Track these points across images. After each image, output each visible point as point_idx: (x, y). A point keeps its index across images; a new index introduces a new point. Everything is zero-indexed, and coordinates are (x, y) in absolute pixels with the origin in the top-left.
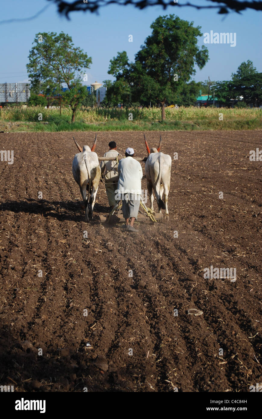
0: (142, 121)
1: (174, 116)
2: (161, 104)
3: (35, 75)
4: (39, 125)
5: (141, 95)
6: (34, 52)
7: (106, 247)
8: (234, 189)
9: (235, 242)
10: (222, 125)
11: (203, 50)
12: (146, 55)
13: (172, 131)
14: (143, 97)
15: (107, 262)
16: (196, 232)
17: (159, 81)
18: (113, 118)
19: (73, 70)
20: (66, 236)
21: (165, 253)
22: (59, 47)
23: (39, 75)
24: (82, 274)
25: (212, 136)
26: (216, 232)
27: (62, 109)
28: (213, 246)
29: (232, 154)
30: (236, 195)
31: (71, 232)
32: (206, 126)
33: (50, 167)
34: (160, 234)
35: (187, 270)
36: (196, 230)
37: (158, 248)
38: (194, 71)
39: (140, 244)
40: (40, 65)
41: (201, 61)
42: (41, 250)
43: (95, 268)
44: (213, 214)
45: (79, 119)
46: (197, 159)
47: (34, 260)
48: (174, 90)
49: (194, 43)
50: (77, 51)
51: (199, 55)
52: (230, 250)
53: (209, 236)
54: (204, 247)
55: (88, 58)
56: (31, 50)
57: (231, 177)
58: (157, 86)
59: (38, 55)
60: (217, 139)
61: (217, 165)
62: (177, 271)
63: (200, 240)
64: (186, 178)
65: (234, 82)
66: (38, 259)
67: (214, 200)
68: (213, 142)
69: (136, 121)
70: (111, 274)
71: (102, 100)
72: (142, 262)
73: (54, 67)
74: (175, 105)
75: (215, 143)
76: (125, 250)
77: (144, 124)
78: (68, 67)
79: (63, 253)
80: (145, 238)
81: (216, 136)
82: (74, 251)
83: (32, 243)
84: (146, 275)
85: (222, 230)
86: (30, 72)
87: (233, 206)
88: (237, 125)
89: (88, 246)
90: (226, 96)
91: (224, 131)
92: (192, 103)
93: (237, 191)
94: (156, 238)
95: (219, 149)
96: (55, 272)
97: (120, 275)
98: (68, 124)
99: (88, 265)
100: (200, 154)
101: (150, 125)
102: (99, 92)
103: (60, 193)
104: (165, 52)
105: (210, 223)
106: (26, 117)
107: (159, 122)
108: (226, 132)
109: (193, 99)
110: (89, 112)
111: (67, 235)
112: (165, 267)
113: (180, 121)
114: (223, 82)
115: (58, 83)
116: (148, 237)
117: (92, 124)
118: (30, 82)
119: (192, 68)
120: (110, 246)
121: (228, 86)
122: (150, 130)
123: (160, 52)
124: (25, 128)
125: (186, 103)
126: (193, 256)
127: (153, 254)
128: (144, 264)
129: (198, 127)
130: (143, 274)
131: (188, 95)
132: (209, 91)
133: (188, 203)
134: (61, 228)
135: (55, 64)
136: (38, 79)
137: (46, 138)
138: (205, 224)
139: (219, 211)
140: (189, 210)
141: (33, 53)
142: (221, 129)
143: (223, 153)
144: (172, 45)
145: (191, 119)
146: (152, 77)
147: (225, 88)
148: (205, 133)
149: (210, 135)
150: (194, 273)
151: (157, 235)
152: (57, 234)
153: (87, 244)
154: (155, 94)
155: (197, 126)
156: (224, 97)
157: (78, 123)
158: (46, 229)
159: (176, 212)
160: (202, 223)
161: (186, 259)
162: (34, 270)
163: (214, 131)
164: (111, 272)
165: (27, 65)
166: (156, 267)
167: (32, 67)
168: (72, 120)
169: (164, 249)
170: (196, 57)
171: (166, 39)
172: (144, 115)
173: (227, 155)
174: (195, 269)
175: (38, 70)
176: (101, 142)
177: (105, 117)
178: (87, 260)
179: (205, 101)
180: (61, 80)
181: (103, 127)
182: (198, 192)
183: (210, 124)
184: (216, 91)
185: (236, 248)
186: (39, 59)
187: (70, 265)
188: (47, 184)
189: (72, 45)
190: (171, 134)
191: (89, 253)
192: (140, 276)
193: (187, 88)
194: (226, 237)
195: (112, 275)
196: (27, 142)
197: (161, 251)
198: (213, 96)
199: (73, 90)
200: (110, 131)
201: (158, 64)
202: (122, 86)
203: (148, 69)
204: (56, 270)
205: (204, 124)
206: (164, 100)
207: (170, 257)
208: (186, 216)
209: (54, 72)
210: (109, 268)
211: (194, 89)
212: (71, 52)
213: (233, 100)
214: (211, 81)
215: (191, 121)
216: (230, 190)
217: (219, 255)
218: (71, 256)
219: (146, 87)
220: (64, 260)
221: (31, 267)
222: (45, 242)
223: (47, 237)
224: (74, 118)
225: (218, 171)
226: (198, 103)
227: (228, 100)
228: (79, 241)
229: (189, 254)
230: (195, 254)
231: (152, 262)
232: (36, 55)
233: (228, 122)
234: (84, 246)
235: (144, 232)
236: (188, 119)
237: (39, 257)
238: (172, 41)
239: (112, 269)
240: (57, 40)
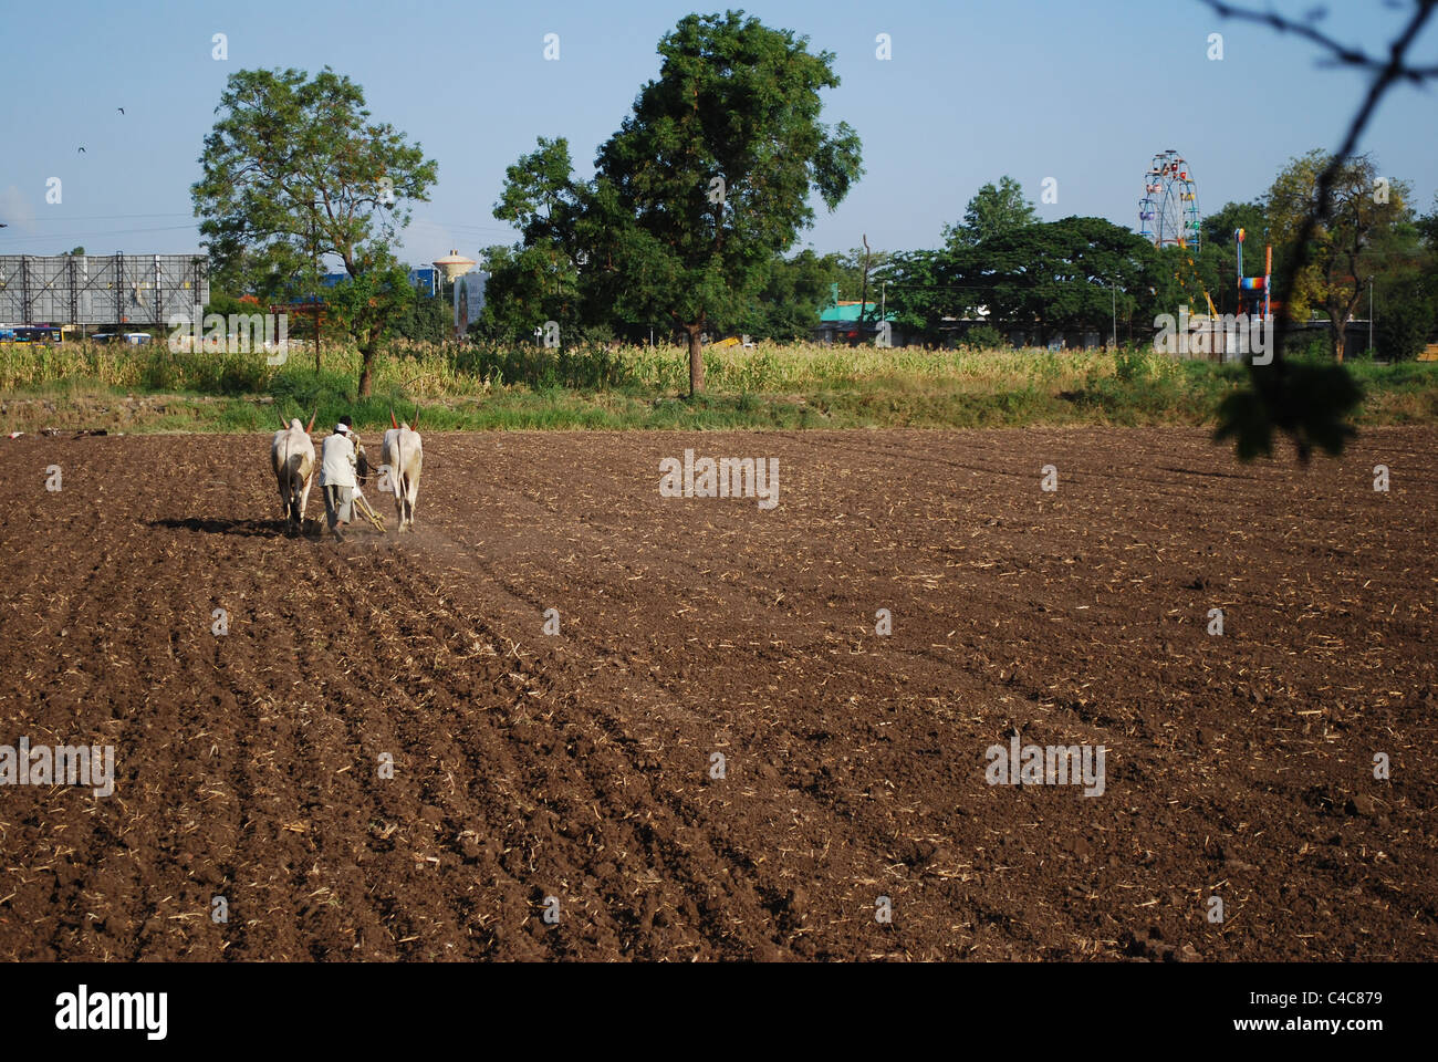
0: (617, 395)
1: (736, 378)
2: (688, 331)
3: (224, 223)
4: (237, 409)
5: (615, 300)
6: (221, 142)
7: (457, 848)
8: (942, 639)
9: (932, 827)
10: (911, 408)
11: (842, 138)
12: (634, 154)
13: (727, 430)
14: (626, 305)
15: (458, 900)
16: (792, 793)
17: (681, 250)
18: (513, 384)
19: (366, 207)
20: (309, 806)
21: (674, 869)
22: (314, 125)
23: (241, 223)
24: (357, 946)
25: (874, 449)
26: (867, 790)
27: (323, 349)
28: (851, 841)
29: (940, 514)
30: (947, 658)
31: (331, 792)
32: (852, 413)
33: (269, 559)
34: (659, 799)
35: (752, 928)
36: (792, 787)
37: (649, 850)
38: (809, 213)
39: (585, 837)
40: (242, 187)
41: (833, 179)
42: (212, 858)
43: (409, 922)
44: (859, 726)
45: (387, 385)
46: (814, 532)
47: (183, 895)
48: (736, 280)
49: (807, 113)
50: (384, 137)
51: (825, 157)
52: (914, 857)
53: (842, 807)
54: (818, 845)
55: (424, 161)
56: (210, 133)
57: (932, 595)
58: (674, 268)
59: (237, 153)
60: (889, 459)
61: (884, 551)
62: (715, 935)
63: (807, 819)
64: (767, 600)
65: (955, 255)
66: (199, 890)
67: (865, 678)
68: (875, 470)
69: (597, 396)
70: (468, 945)
71: (473, 319)
72: (585, 903)
73: (292, 193)
74: (740, 338)
75: (884, 473)
76: (525, 859)
77: (624, 405)
78: (347, 195)
79: (295, 871)
80: (604, 816)
81: (887, 450)
82: (334, 863)
83: (180, 836)
84: (595, 949)
85: (889, 786)
86: (206, 213)
87: (934, 700)
88: (965, 411)
89: (390, 844)
90: (927, 305)
91: (915, 432)
92: (803, 330)
93: (952, 643)
94: (644, 815)
95: (896, 494)
96: (259, 941)
97: (499, 948)
98: (346, 403)
99: (384, 913)
100: (826, 512)
101: (648, 410)
102: (463, 290)
103: (298, 654)
104: (704, 145)
105: (845, 759)
106: (190, 377)
107: (681, 397)
108: (926, 434)
109: (806, 314)
110: (424, 363)
111: (313, 805)
112: (668, 917)
113: (758, 396)
114: (916, 253)
115: (310, 253)
116: (613, 811)
117: (436, 403)
118: (205, 251)
119: (800, 203)
120: (471, 845)
121: (934, 269)
122: (646, 427)
123: (686, 143)
124: (186, 417)
125: (782, 330)
126: (778, 880)
127: (627, 874)
128: (592, 907)
129: (824, 416)
130: (586, 943)
131: (789, 302)
132: (865, 287)
133: (770, 687)
134: (294, 777)
135: (298, 184)
136: (236, 240)
137: (263, 453)
138: (827, 761)
139: (880, 717)
140: (772, 711)
141: (215, 146)
142: (907, 424)
143: (911, 508)
144: (728, 119)
145: (798, 387)
146: (656, 235)
147: (923, 276)
148: (849, 439)
149: (865, 443)
150: (776, 940)
151: (647, 802)
152: (278, 799)
153: (385, 837)
154: (666, 296)
155: (819, 412)
156: (920, 310)
157: (381, 399)
158: (238, 781)
159: (722, 720)
160: (816, 759)
161: (750, 889)
162: (181, 932)
163: (882, 431)
164: (470, 938)
165: (197, 186)
166: (637, 920)
167: (212, 194)
168: (361, 388)
169: (670, 854)
170: (817, 161)
171: (707, 99)
172: (627, 373)
173: (923, 516)
174: (782, 925)
175: (235, 206)
176: (463, 469)
177: (483, 381)
178: (383, 896)
179: (851, 322)
180: (321, 242)
181: (476, 416)
182: (808, 648)
183: (865, 404)
184: (892, 287)
185: (934, 850)
186: (239, 168)
187: (316, 914)
188: (254, 619)
189: (362, 117)
190: (722, 443)
191: (392, 868)
192: (574, 952)
193: (787, 275)
194: (903, 810)
195: (472, 949)
196: (192, 469)
197: (660, 860)
198: (879, 306)
199: (363, 279)
200: (501, 432)
201: (679, 188)
202: (544, 267)
203: (642, 205)
204: (262, 933)
205: (846, 404)
206: (700, 317)
207: (690, 881)
208: (758, 735)
209: (293, 212)
210: (461, 923)
211: (811, 279)
212: (359, 143)
213: (953, 319)
214: (871, 252)
215: (797, 396)
216: (927, 642)
217: (871, 875)
218: (322, 879)
219: (633, 269)
220: (297, 897)
221: (168, 922)
222: (230, 829)
223: (238, 811)
224: (368, 382)
225: (886, 573)
226: (823, 331)
227: (934, 320)
228: (356, 825)
229: (762, 871)
230: (785, 873)
231: (623, 900)
232: (227, 150)
233: (932, 399)
234: (375, 845)
235: (599, 794)
236: (786, 386)
237: (201, 883)
238: (729, 106)
239: (472, 926)
240: (307, 97)
